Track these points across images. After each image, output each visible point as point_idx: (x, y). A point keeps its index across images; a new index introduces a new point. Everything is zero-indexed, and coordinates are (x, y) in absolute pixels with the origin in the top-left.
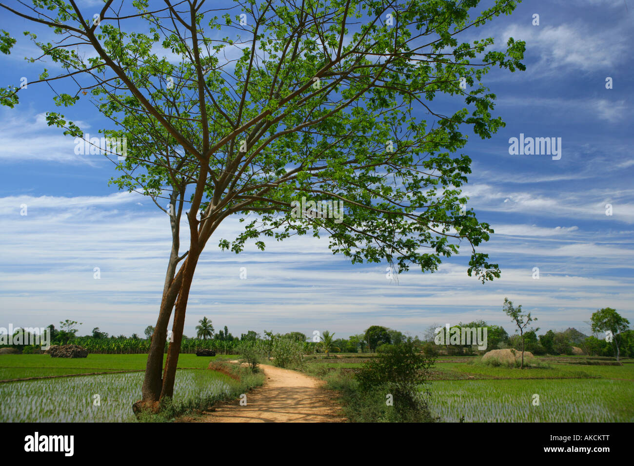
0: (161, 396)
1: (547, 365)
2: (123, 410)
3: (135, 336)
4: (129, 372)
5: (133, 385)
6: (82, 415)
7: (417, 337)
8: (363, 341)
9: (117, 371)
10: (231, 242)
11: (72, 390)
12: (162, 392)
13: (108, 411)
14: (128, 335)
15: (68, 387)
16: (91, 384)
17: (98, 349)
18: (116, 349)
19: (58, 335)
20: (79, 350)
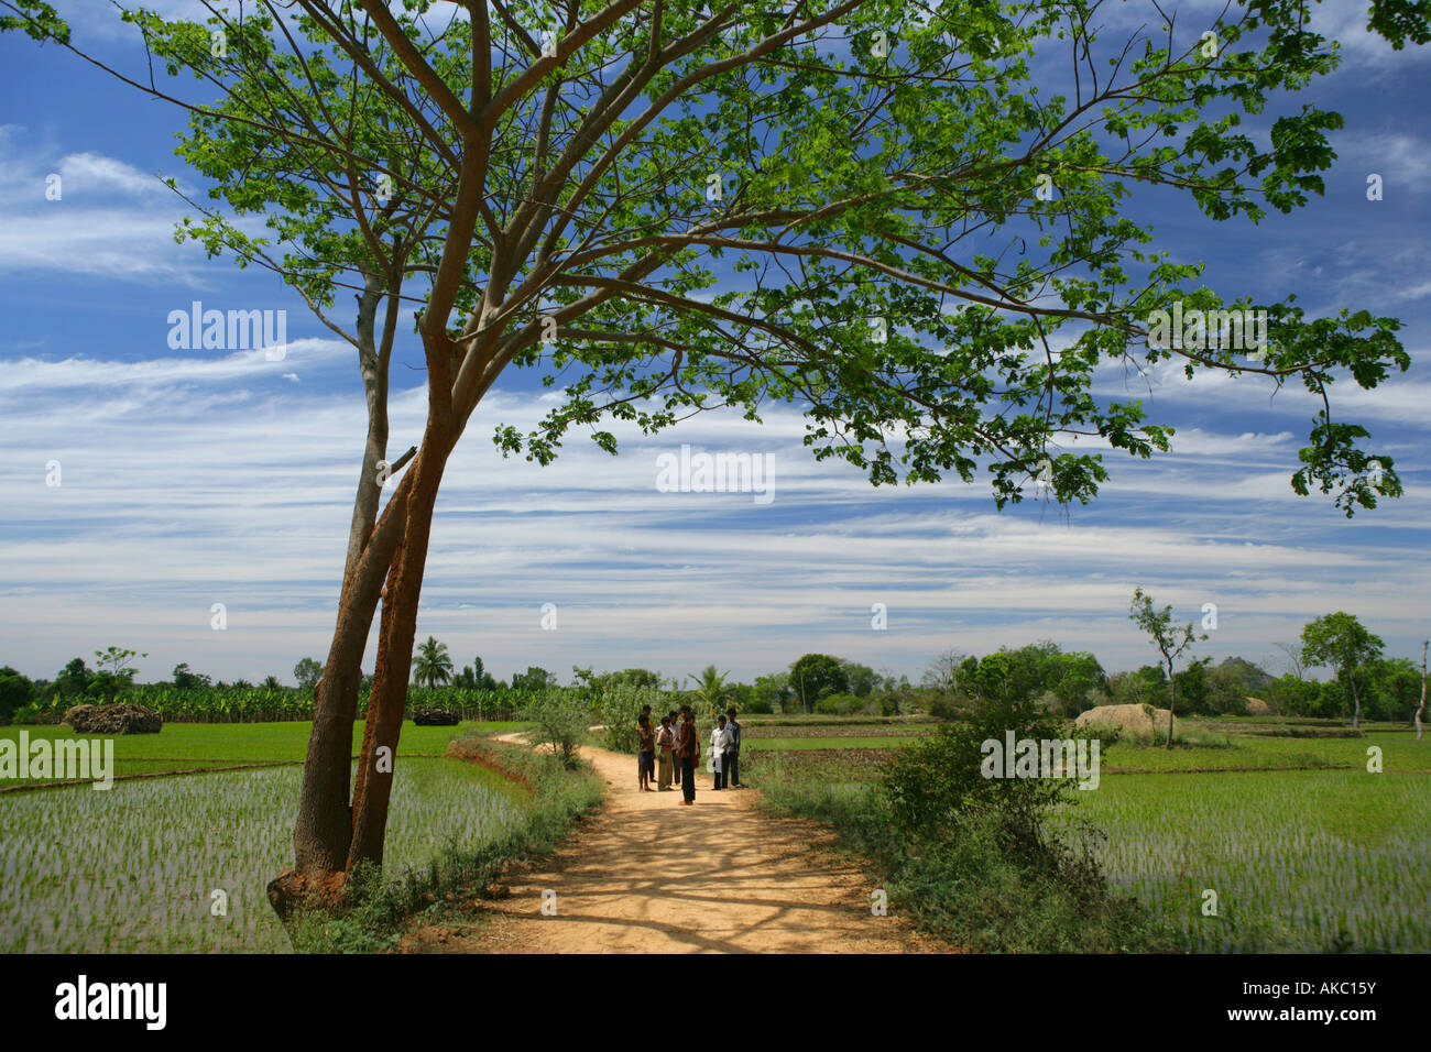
0: (350, 859)
1: (1223, 741)
2: (246, 870)
3: (272, 683)
4: (259, 766)
5: (270, 799)
6: (136, 888)
7: (903, 678)
8: (786, 688)
9: (230, 765)
10: (526, 435)
11: (117, 816)
12: (353, 846)
13: (205, 875)
14: (257, 679)
15: (109, 808)
16: (167, 801)
17: (187, 711)
18: (228, 711)
19: (91, 682)
20: (141, 715)
